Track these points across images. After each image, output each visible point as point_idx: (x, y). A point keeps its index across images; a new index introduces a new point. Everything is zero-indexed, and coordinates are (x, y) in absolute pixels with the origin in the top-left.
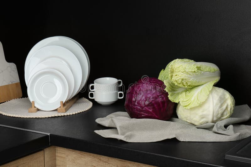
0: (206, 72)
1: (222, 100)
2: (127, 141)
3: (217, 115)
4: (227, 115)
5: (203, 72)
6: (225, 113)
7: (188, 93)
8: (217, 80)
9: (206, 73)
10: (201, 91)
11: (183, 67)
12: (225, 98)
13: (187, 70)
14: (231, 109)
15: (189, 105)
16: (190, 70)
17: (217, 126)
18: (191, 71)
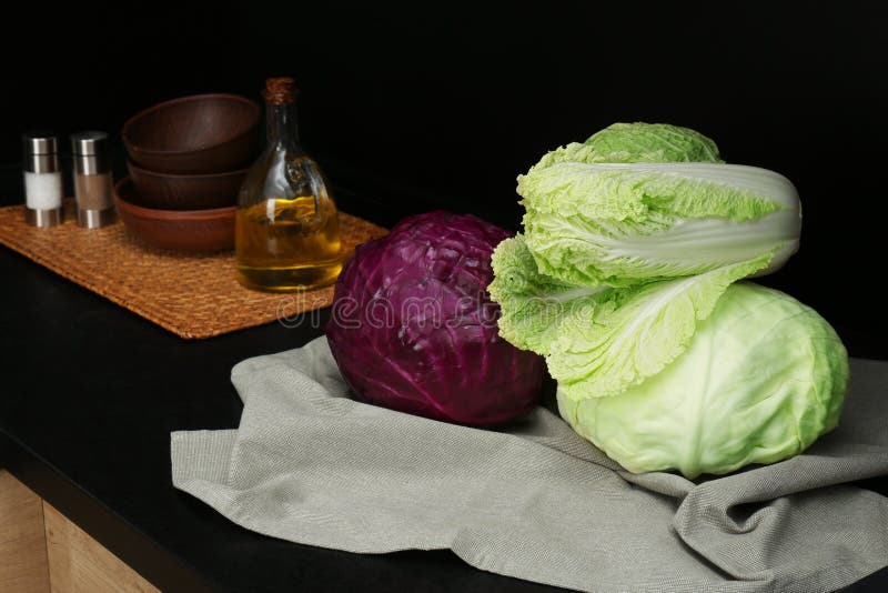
0: (702, 219)
1: (766, 368)
2: (242, 521)
3: (723, 443)
4: (783, 438)
5: (680, 222)
6: (774, 432)
7: (607, 310)
8: (764, 260)
9: (700, 225)
10: (659, 318)
11: (573, 193)
12: (784, 355)
13: (589, 214)
14: (809, 414)
15: (590, 374)
16: (607, 214)
17: (694, 504)
18: (611, 215)
